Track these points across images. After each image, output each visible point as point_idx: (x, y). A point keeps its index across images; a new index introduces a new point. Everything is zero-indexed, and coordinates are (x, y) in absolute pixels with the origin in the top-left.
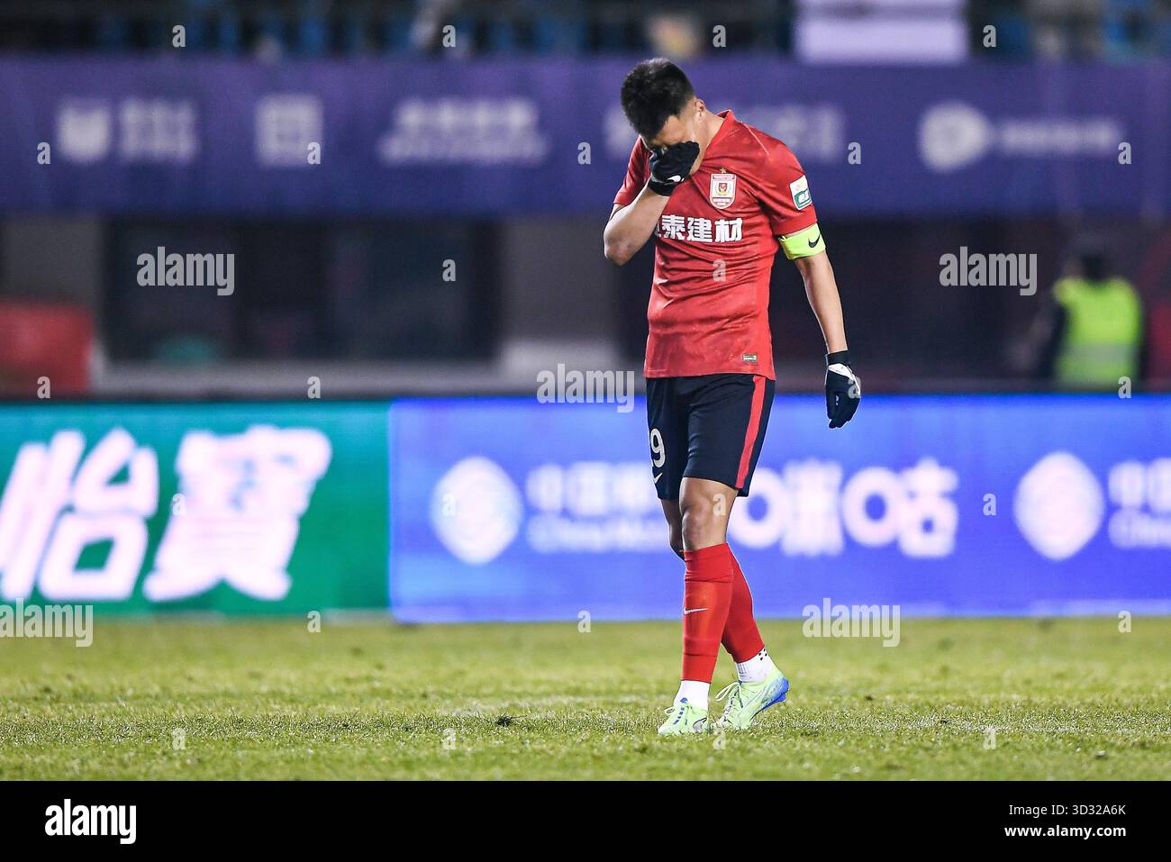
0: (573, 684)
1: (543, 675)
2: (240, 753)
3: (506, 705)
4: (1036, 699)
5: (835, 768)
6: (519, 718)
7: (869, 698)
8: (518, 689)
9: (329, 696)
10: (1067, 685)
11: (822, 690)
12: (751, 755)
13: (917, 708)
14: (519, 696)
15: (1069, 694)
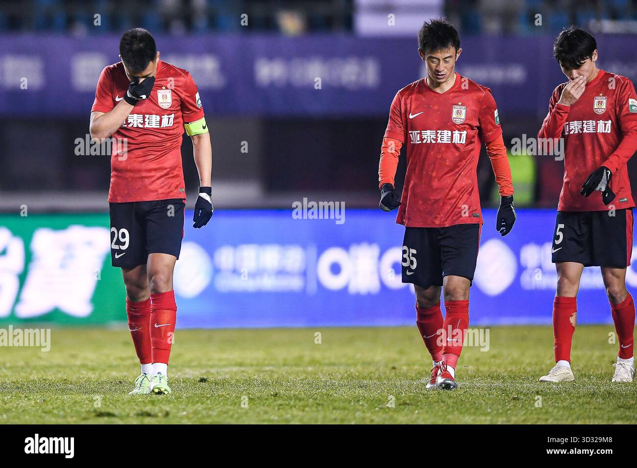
0: (239, 360)
1: (224, 356)
2: (65, 397)
3: (204, 371)
4: (481, 368)
5: (376, 405)
6: (211, 379)
7: (394, 368)
8: (210, 363)
9: (111, 367)
10: (498, 361)
11: (369, 364)
12: (332, 398)
13: (419, 373)
14: (211, 367)
15: (499, 366)
